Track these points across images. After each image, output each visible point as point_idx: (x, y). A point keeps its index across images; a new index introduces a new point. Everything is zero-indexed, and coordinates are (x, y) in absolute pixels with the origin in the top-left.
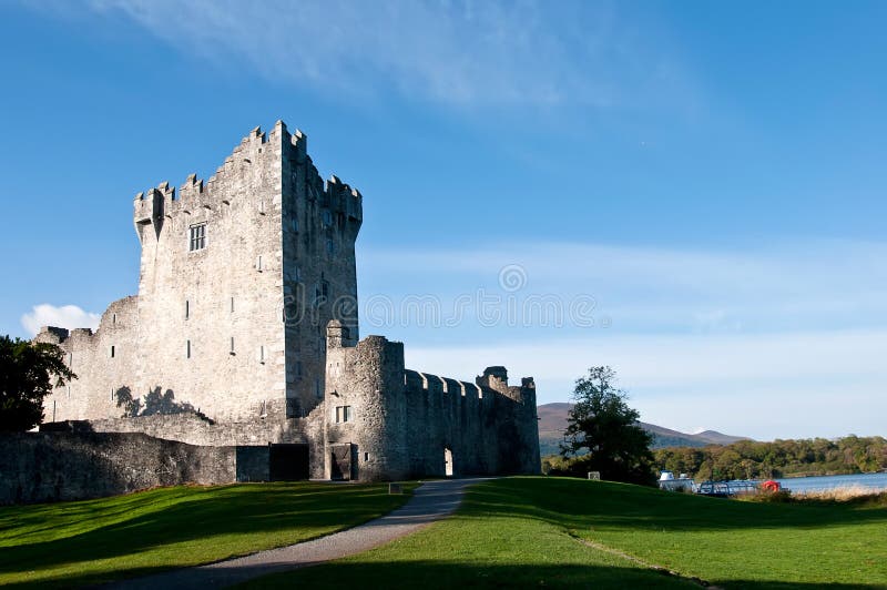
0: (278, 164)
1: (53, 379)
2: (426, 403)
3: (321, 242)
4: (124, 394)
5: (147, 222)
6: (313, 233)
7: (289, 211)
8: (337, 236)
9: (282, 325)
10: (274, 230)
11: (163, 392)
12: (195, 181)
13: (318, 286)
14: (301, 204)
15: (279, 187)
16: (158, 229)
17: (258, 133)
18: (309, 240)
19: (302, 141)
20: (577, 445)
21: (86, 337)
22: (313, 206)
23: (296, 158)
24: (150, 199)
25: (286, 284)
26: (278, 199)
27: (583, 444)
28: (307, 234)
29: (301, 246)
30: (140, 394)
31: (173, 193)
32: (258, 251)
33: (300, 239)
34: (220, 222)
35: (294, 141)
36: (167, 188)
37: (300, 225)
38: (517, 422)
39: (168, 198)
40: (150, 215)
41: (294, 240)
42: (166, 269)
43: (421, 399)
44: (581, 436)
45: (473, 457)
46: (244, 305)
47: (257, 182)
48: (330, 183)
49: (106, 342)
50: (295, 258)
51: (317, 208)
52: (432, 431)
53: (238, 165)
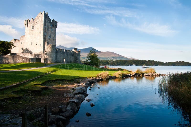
0: (43, 18)
1: (12, 47)
2: (61, 53)
3: (50, 29)
4: (23, 49)
5: (26, 25)
6: (49, 28)
7: (45, 25)
8: (53, 28)
9: (43, 41)
10: (42, 27)
11: (27, 49)
12: (32, 19)
13: (49, 35)
14: (47, 24)
15: (43, 21)
16: (27, 26)
17: (41, 12)
18: (48, 29)
19: (48, 14)
20: (88, 59)
21: (18, 41)
22: (49, 24)
23: (46, 17)
24: (26, 21)
25: (44, 35)
26: (43, 23)
27: (89, 59)
28: (48, 28)
29: (47, 30)
30: (24, 49)
31: (33, 20)
32: (40, 30)
33: (47, 28)
34: (36, 26)
35: (46, 14)
36: (29, 20)
37: (47, 27)
38: (77, 56)
39: (29, 21)
40: (26, 24)
41: (45, 29)
42: (28, 32)
43: (60, 52)
44: (89, 58)
45: (69, 61)
46: (38, 38)
47: (41, 20)
48: (52, 20)
49: (21, 42)
50: (46, 32)
51: (50, 24)
52: (62, 57)
53: (38, 17)
